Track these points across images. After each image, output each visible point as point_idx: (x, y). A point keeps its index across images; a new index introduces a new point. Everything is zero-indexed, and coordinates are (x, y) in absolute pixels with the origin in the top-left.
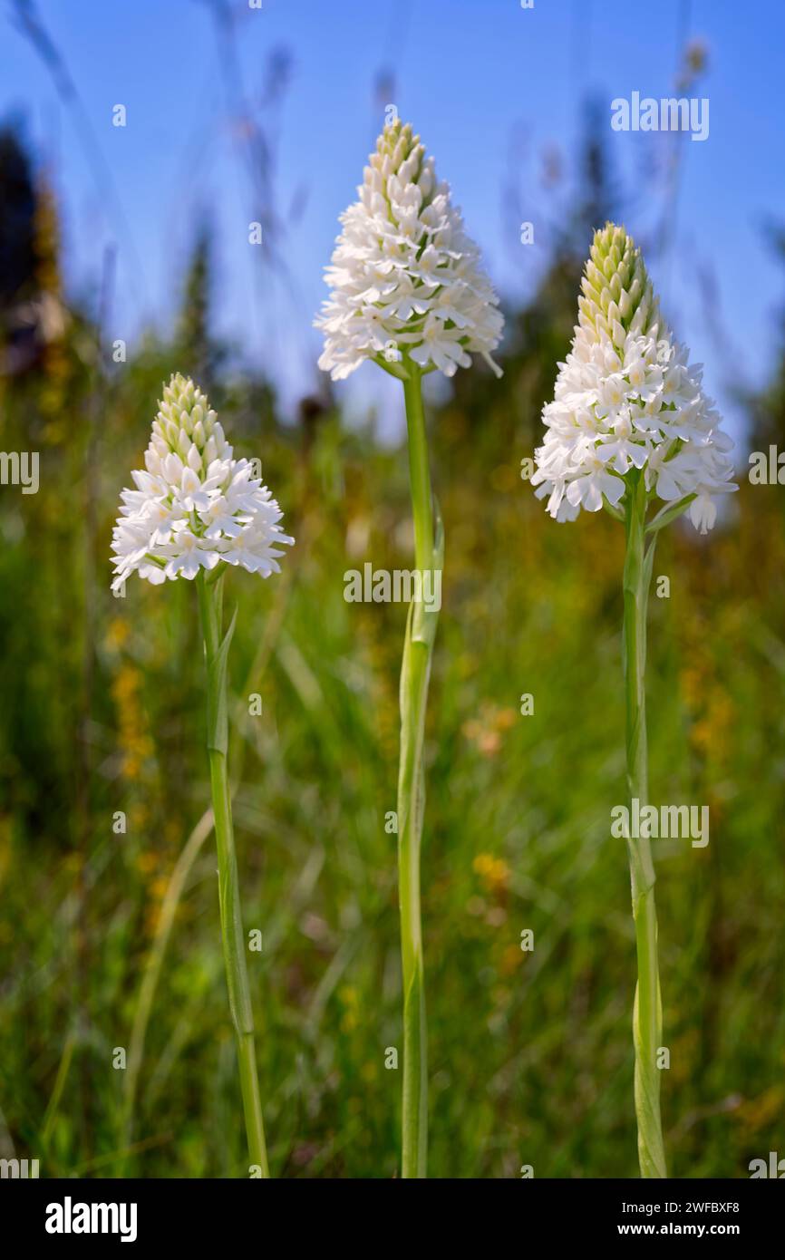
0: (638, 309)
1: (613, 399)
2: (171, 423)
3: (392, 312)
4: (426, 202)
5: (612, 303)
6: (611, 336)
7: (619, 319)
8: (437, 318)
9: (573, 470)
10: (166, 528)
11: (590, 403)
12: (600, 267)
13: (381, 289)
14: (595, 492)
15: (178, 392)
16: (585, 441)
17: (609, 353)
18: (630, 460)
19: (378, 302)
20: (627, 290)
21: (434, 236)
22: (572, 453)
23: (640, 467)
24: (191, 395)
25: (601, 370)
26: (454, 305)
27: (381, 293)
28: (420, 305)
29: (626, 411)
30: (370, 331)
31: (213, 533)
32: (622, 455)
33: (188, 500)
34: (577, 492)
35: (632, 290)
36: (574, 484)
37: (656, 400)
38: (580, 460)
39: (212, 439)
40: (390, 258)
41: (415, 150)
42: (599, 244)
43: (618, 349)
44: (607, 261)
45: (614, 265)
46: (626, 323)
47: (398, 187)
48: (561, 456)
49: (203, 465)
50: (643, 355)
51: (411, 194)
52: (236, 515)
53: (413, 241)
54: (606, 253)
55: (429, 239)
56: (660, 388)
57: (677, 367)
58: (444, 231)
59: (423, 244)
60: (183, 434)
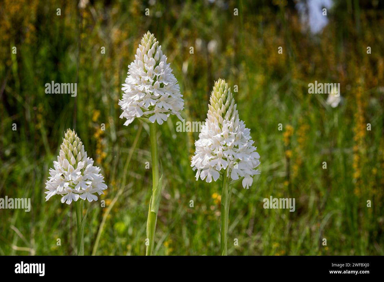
0: (228, 111)
1: (217, 143)
2: (66, 147)
3: (143, 104)
4: (157, 64)
5: (219, 109)
6: (218, 120)
7: (221, 114)
8: (159, 107)
9: (202, 168)
10: (62, 185)
11: (209, 144)
12: (216, 95)
13: (140, 95)
14: (209, 176)
15: (69, 135)
16: (207, 158)
17: (217, 127)
18: (221, 166)
19: (139, 100)
20: (224, 104)
21: (159, 77)
22: (203, 161)
23: (225, 169)
24: (74, 136)
25: (214, 132)
26: (165, 101)
27: (140, 97)
28: (153, 102)
29: (221, 148)
30: (136, 110)
31: (78, 188)
32: (219, 164)
33: (70, 176)
34: (204, 175)
35: (226, 104)
36: (203, 172)
37: (232, 144)
38: (205, 164)
39: (80, 153)
40: (144, 84)
41: (154, 44)
42: (216, 87)
43: (220, 124)
44: (218, 93)
45: (221, 95)
46: (223, 115)
47: (147, 59)
48: (199, 162)
49: (76, 163)
50: (228, 128)
51: (151, 61)
52: (86, 181)
53: (151, 78)
54: (218, 90)
55: (157, 78)
56: (233, 140)
57: (240, 132)
58: (163, 75)
59: (155, 79)
60: (70, 151)
